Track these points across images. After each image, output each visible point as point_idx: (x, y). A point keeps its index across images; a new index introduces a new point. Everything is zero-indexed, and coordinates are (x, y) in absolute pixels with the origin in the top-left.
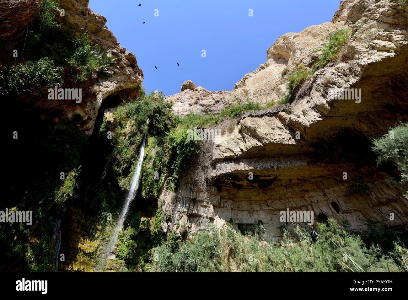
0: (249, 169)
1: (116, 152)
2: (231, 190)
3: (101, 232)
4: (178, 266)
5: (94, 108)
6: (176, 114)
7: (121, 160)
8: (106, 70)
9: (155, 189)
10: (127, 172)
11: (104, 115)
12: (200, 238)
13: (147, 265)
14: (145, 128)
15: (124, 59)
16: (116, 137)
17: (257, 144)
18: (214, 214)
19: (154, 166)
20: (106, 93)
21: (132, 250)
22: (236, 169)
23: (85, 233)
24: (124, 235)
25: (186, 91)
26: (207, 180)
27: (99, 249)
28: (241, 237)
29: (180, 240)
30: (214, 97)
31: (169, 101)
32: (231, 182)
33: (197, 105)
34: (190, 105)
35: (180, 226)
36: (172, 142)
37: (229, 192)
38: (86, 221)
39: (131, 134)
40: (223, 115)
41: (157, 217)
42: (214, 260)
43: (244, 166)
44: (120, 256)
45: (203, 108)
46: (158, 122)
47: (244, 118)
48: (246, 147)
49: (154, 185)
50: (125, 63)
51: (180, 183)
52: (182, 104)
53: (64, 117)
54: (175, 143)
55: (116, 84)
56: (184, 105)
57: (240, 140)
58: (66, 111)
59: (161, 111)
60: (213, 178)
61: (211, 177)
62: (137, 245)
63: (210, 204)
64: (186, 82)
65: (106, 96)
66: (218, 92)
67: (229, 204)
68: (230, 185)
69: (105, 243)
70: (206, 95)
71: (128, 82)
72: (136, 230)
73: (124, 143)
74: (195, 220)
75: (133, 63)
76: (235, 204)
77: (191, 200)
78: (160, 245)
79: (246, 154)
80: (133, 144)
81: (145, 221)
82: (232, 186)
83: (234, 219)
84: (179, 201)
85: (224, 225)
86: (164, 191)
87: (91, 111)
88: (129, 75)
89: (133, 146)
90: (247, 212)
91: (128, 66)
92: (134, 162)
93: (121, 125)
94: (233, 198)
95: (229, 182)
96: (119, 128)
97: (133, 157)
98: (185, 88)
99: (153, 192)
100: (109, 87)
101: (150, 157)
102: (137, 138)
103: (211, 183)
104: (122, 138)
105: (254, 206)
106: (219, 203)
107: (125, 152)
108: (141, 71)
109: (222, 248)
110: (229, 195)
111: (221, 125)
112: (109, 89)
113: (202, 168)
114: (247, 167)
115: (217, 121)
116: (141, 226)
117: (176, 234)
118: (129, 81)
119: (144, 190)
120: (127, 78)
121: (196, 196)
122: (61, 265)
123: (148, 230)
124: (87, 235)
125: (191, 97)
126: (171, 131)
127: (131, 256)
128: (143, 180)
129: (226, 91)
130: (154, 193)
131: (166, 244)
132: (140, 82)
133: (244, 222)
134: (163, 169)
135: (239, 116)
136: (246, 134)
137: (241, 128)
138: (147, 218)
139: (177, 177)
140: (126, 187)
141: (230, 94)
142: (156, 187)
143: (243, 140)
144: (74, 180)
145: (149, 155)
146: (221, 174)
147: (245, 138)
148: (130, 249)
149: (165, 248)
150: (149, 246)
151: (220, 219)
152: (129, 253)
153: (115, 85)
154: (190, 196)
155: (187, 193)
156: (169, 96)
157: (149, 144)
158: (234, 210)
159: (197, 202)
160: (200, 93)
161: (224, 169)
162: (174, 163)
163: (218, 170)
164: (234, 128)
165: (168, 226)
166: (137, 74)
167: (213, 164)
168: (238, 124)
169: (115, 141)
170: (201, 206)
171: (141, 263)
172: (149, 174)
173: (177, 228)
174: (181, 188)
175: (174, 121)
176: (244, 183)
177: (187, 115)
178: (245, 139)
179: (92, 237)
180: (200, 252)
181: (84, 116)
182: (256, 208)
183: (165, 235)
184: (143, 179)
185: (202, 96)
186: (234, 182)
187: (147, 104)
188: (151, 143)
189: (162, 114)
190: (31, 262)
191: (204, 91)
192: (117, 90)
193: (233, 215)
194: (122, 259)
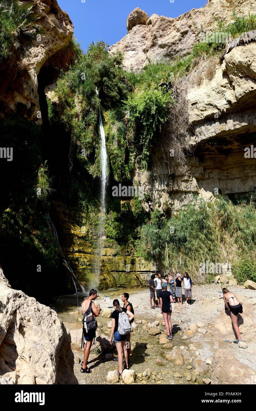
0: (240, 126)
1: (75, 138)
2: (216, 158)
3: (86, 219)
4: (167, 240)
5: (33, 90)
6: (129, 71)
7: (83, 146)
8: (26, 31)
9: (127, 172)
10: (93, 158)
11: (46, 96)
12: (185, 213)
13: (137, 241)
14: (97, 101)
15: (40, 4)
16: (68, 121)
17: (252, 88)
18: (198, 187)
19: (120, 146)
20: (37, 65)
21: (119, 230)
22: (222, 130)
23: (73, 222)
24: (108, 219)
25: (135, 28)
26: (185, 150)
27: (90, 232)
28: (233, 207)
29: (164, 217)
30: (178, 26)
31: (116, 52)
32: (216, 148)
33: (155, 48)
34: (145, 51)
35: (162, 204)
36: (133, 111)
37: (215, 161)
38: (70, 211)
39: (83, 113)
40: (197, 55)
41: (135, 199)
42: (204, 232)
43: (234, 123)
44: (110, 236)
45: (163, 51)
46: (110, 89)
47: (230, 50)
48: (236, 97)
49: (125, 167)
50: (43, 10)
51: (152, 161)
52: (133, 52)
53: (7, 110)
54: (137, 112)
55: (43, 47)
56: (137, 54)
57: (225, 87)
58: (6, 102)
59: (109, 72)
60: (192, 147)
61: (190, 146)
62: (123, 225)
63: (192, 177)
64: (131, 14)
65: (39, 69)
66: (184, 14)
67: (215, 174)
68: (216, 152)
69: (93, 227)
70: (166, 27)
71: (56, 40)
72: (119, 213)
73: (79, 126)
74: (178, 196)
75: (53, 5)
76: (223, 173)
77: (169, 176)
78: (145, 223)
79: (237, 106)
80: (90, 125)
81: (124, 204)
82: (218, 153)
83: (223, 190)
84: (156, 180)
85: (211, 197)
86: (137, 172)
87: (31, 95)
88: (55, 27)
89: (91, 127)
90: (240, 180)
91: (49, 13)
92: (97, 145)
93: (69, 105)
94: (220, 167)
95: (214, 148)
96: (68, 108)
97: (94, 140)
98: (133, 23)
99: (125, 174)
100: (37, 56)
101: (112, 136)
102: (92, 116)
103: (190, 153)
104: (75, 120)
105: (249, 171)
106: (202, 175)
107: (84, 136)
108: (67, 16)
109: (211, 220)
110: (214, 164)
111: (196, 71)
112: (38, 58)
113: (177, 138)
114: (238, 124)
115: (189, 65)
116: (122, 209)
117: (159, 212)
118: (57, 37)
119: (115, 174)
120: (53, 33)
121: (175, 172)
122: (63, 248)
123: (130, 211)
124: (75, 223)
125: (144, 37)
126: (128, 97)
127: (120, 235)
128: (112, 164)
129: (196, 10)
130: (127, 175)
131: (150, 222)
132: (71, 34)
133: (236, 190)
134: (130, 148)
135: (222, 48)
136: (234, 75)
137: (227, 68)
138: (126, 201)
139: (148, 154)
140: (97, 173)
141: (203, 13)
142: (127, 168)
143: (229, 86)
144: (45, 176)
145: (110, 134)
146: (202, 141)
147: (232, 82)
148: (118, 230)
149: (151, 225)
150: (134, 226)
151: (206, 191)
152: (118, 233)
153: (44, 51)
154: (167, 173)
155: (163, 170)
156: (114, 45)
157: (106, 121)
158: (222, 180)
159: (176, 177)
160: (156, 27)
161: (205, 133)
162: (142, 138)
163: (197, 136)
164: (215, 71)
165: (150, 206)
166: (64, 23)
167: (190, 129)
168: (221, 63)
169: (69, 126)
170: (182, 181)
171: (131, 240)
172: (117, 156)
173: (159, 206)
174: (155, 165)
175: (129, 82)
176: (234, 146)
177: (144, 69)
178: (233, 84)
179: (80, 225)
180: (188, 226)
181: (27, 104)
182: (250, 174)
183: (148, 215)
184: (111, 162)
185: (161, 31)
186: (220, 147)
187: (89, 66)
188: (108, 119)
189: (112, 76)
190: (40, 248)
191: (161, 20)
192: (47, 57)
193: (221, 186)
194: (113, 239)
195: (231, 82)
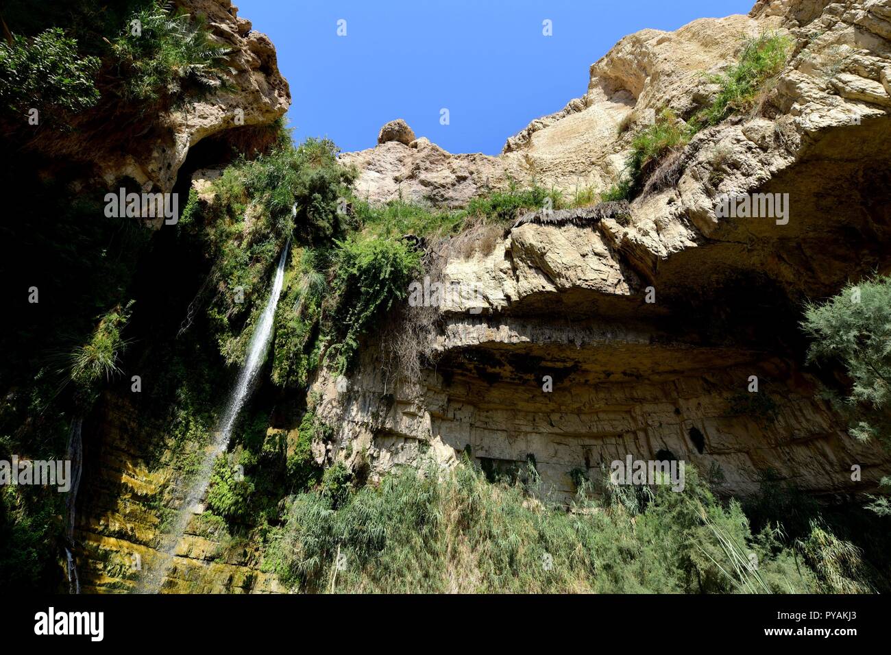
0: (519, 341)
1: (218, 274)
2: (473, 384)
3: (174, 452)
4: (343, 537)
5: (169, 166)
6: (362, 198)
7: (227, 295)
8: (202, 76)
9: (303, 368)
10: (241, 323)
11: (192, 184)
12: (395, 482)
13: (275, 530)
14: (288, 225)
15: (246, 51)
16: (218, 240)
17: (543, 287)
18: (431, 432)
19: (304, 315)
20: (198, 131)
21: (242, 496)
22: (490, 338)
23: (138, 453)
24: (227, 463)
25: (390, 144)
26: (422, 357)
27: (168, 489)
28: (486, 486)
29: (351, 482)
30: (455, 167)
31: (348, 164)
32: (476, 367)
33: (413, 182)
34: (397, 180)
35: (354, 453)
36: (349, 263)
37: (470, 388)
38: (141, 426)
39: (254, 236)
40: (473, 213)
41: (302, 430)
42: (424, 532)
43: (510, 333)
44: (215, 507)
45: (426, 191)
46: (320, 214)
47: (521, 224)
48: (518, 292)
49: (301, 359)
50: (248, 61)
51: (359, 360)
52: (378, 175)
53: (95, 180)
54: (356, 266)
55: (223, 110)
56: (383, 179)
57: (505, 273)
58: (100, 167)
59: (328, 188)
60: (436, 354)
61: (432, 351)
62: (256, 486)
63: (425, 410)
64: (392, 123)
65: (198, 138)
66: (466, 155)
67: (466, 414)
68: (473, 374)
69: (181, 477)
70: (437, 160)
71: (252, 109)
72: (255, 454)
73: (236, 257)
74: (389, 442)
75: (269, 62)
76: (479, 415)
77: (382, 399)
78: (307, 490)
79: (517, 307)
80: (258, 261)
81: (275, 435)
82: (477, 376)
83: (474, 449)
84: (356, 399)
85: (451, 458)
86: (322, 374)
87: (162, 172)
88: (257, 91)
89: (258, 265)
90: (505, 434)
91: (255, 69)
92: (258, 302)
93: (231, 213)
94: (477, 403)
95: (472, 366)
96: (227, 219)
97: (255, 289)
98: (388, 136)
99: (298, 373)
100: (206, 118)
101: (295, 294)
102: (269, 247)
103: (430, 365)
104: (231, 244)
105: (521, 422)
106: (443, 410)
107: (239, 277)
108: (286, 85)
109: (441, 507)
110: (468, 394)
111: (466, 235)
112: (205, 122)
113: (414, 331)
114: (516, 336)
115: (458, 225)
116: (266, 447)
117: (344, 469)
118: (255, 106)
119: (276, 368)
120: (251, 98)
121: (395, 392)
122: (81, 518)
123: (281, 457)
124: (141, 458)
125: (401, 161)
126: (348, 237)
127: (240, 508)
128: (276, 346)
129: (484, 156)
130: (301, 377)
131: (319, 488)
132: (282, 111)
133: (496, 454)
134: (323, 325)
135: (510, 218)
136: (520, 260)
137: (512, 247)
138: (280, 430)
139: (354, 345)
140: (237, 357)
141: (493, 164)
142: (304, 362)
143: (512, 274)
144: (116, 332)
145: (293, 288)
146: (455, 348)
147: (517, 269)
148: (239, 494)
149: (318, 496)
150: (281, 491)
151: (444, 444)
152: (236, 503)
153: (222, 115)
154: (380, 391)
155: (374, 383)
156: (349, 153)
157: (294, 263)
158: (476, 427)
159: (395, 404)
160: (423, 154)
161: (463, 336)
162: (351, 312)
163: (448, 337)
164: (495, 246)
165: (328, 451)
166: (276, 92)
167: (439, 323)
168: (505, 237)
169: (216, 250)
170: (405, 414)
171: (262, 525)
172: (292, 333)
173: (347, 457)
174: (362, 370)
175: (356, 215)
176: (505, 370)
177: (388, 204)
178: (518, 273)
179: (152, 463)
180: (394, 512)
181: (145, 184)
182: (524, 428)
183: (318, 471)
184: (276, 342)
185: (428, 162)
186: (481, 366)
187: (295, 167)
188: (299, 262)
189: (330, 195)
190: (14, 508)
191: (432, 149)
192: (224, 126)
193: (473, 438)
194: (219, 514)
195: (515, 269)
